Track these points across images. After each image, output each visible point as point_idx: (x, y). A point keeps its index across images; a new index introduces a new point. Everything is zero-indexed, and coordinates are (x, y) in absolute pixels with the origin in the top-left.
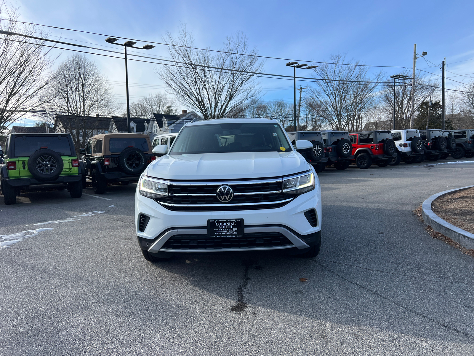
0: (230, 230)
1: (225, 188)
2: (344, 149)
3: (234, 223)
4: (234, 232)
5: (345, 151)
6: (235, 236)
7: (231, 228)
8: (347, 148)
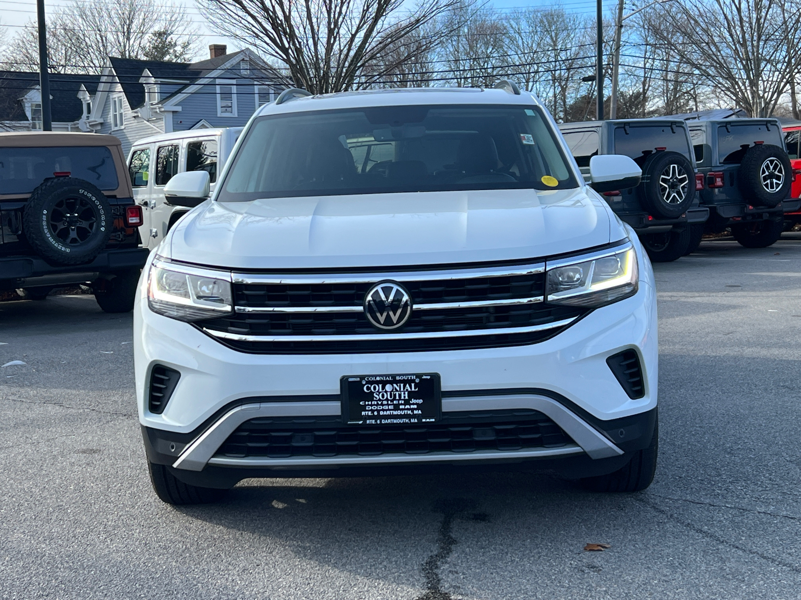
0: (402, 404)
1: (387, 291)
2: (765, 179)
3: (413, 385)
4: (412, 410)
5: (767, 185)
6: (416, 421)
7: (407, 398)
8: (776, 173)
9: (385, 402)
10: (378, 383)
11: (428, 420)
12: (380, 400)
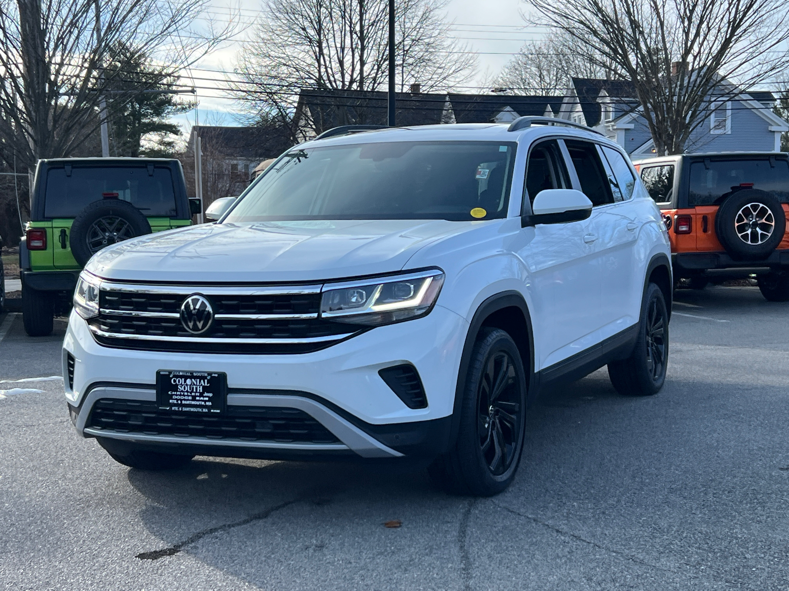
0: (197, 396)
1: (195, 302)
3: (206, 381)
4: (205, 401)
6: (207, 411)
7: (201, 391)
9: (186, 394)
10: (181, 377)
11: (215, 411)
12: (182, 391)
